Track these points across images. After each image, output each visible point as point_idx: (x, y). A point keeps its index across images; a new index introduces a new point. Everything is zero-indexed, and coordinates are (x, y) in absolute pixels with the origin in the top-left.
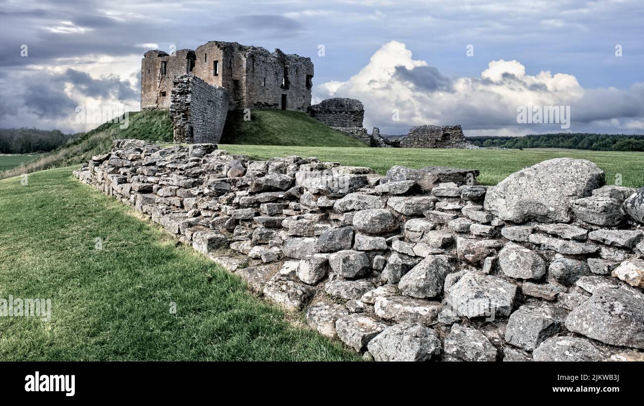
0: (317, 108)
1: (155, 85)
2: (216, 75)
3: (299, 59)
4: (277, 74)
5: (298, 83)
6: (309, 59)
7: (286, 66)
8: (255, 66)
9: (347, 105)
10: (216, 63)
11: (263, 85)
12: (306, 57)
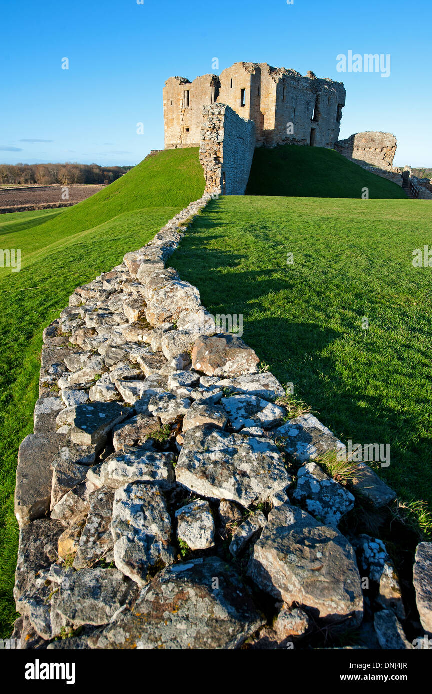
0: (345, 143)
1: (178, 119)
2: (243, 105)
3: (331, 84)
4: (308, 103)
5: (328, 114)
6: (342, 85)
7: (317, 93)
8: (285, 94)
9: (378, 140)
10: (243, 91)
11: (292, 117)
12: (339, 82)
